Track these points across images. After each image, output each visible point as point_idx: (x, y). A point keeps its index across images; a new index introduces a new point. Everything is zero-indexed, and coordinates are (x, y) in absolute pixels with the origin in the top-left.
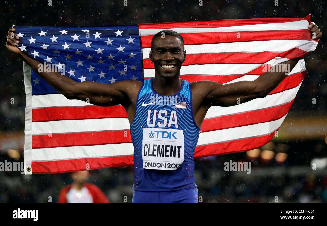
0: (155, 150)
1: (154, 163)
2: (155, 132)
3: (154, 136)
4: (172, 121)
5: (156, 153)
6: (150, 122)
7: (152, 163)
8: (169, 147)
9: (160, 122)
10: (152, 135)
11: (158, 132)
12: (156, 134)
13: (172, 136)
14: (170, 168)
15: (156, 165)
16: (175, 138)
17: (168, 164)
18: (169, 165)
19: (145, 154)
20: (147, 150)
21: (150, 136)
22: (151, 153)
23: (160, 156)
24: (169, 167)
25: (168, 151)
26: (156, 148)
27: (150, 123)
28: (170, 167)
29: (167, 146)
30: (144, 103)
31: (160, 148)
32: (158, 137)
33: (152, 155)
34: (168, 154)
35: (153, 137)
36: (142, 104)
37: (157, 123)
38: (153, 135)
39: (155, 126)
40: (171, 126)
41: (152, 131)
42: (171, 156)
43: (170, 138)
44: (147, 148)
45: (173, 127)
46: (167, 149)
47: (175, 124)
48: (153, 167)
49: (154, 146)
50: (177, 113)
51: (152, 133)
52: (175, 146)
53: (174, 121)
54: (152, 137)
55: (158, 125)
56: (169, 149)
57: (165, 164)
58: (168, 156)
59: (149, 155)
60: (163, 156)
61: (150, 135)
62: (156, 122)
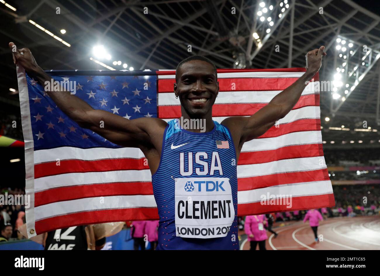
0: (198, 210)
1: (196, 229)
2: (195, 182)
3: (193, 189)
4: (215, 166)
5: (198, 214)
6: (184, 169)
7: (193, 229)
8: (217, 203)
9: (199, 169)
10: (189, 187)
11: (200, 183)
12: (196, 186)
13: (219, 187)
14: (220, 234)
15: (201, 232)
16: (223, 190)
17: (217, 229)
18: (219, 229)
19: (181, 215)
20: (183, 209)
21: (187, 190)
22: (190, 213)
23: (206, 218)
24: (218, 234)
25: (216, 209)
26: (198, 206)
27: (185, 171)
28: (221, 232)
29: (214, 202)
30: (172, 144)
31: (204, 206)
32: (200, 190)
33: (191, 216)
34: (216, 213)
35: (191, 190)
36: (171, 146)
37: (195, 171)
38: (192, 187)
39: (192, 174)
40: (214, 173)
41: (189, 182)
42: (220, 217)
43: (217, 190)
44: (183, 206)
45: (217, 174)
46: (215, 207)
47: (219, 170)
48: (196, 234)
49: (195, 203)
50: (219, 154)
51: (189, 185)
52: (224, 201)
53: (218, 166)
54: (189, 191)
55: (196, 173)
56: (216, 206)
57: (213, 229)
58: (216, 217)
59: (188, 217)
60: (210, 218)
61: (186, 187)
62: (193, 169)
